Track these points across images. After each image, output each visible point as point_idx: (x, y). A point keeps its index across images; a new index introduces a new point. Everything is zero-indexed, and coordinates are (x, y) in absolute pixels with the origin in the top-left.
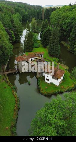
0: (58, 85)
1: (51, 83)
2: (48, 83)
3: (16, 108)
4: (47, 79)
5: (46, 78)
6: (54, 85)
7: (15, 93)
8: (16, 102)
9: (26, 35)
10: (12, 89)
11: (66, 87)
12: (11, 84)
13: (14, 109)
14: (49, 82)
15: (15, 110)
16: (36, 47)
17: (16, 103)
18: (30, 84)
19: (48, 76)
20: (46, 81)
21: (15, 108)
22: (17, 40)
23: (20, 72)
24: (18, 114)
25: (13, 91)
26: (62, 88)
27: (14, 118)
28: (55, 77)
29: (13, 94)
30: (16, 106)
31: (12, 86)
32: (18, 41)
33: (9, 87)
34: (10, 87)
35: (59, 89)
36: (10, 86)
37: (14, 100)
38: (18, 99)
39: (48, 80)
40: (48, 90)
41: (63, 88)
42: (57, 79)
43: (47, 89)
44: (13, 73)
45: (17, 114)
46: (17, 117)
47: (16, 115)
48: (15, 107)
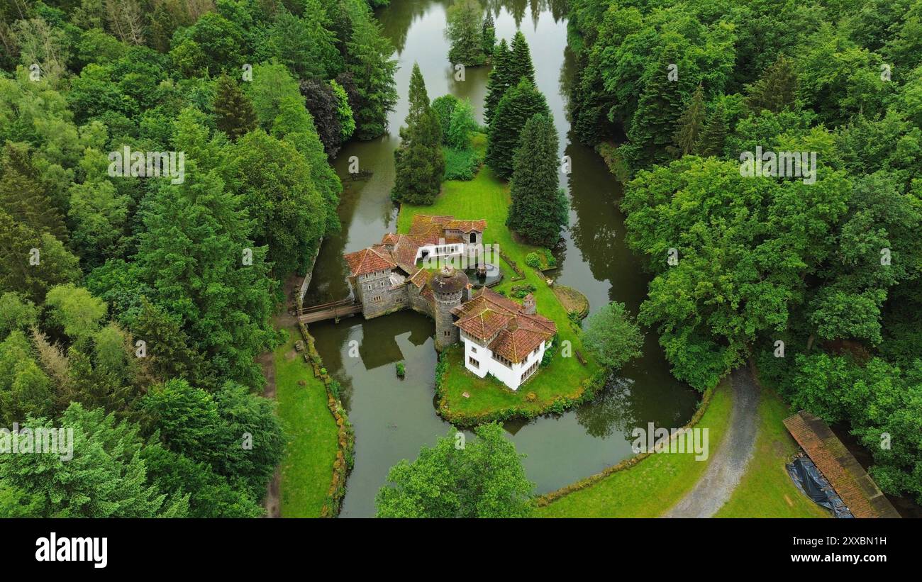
0: (515, 388)
1: (488, 374)
2: (477, 377)
3: (341, 464)
4: (471, 359)
5: (468, 353)
6: (500, 384)
7: (339, 408)
8: (342, 444)
9: (406, 126)
10: (328, 390)
11: (548, 396)
12: (323, 370)
13: (331, 466)
14: (481, 373)
15: (334, 470)
16: (459, 178)
17: (341, 446)
18: (401, 376)
19: (474, 350)
20: (468, 365)
21: (337, 463)
22: (366, 127)
23: (367, 318)
24: (344, 485)
25: (332, 400)
26: (529, 401)
27: (331, 495)
28: (500, 354)
29: (332, 413)
30: (338, 456)
31: (329, 380)
32: (370, 132)
33: (317, 383)
34: (322, 384)
35: (514, 403)
36: (323, 380)
37: (333, 436)
38: (349, 434)
39: (475, 362)
40: (471, 404)
41: (533, 401)
42: (510, 364)
43: (468, 400)
44: (337, 321)
45: (341, 484)
46: (341, 494)
47: (337, 486)
48: (337, 459)
